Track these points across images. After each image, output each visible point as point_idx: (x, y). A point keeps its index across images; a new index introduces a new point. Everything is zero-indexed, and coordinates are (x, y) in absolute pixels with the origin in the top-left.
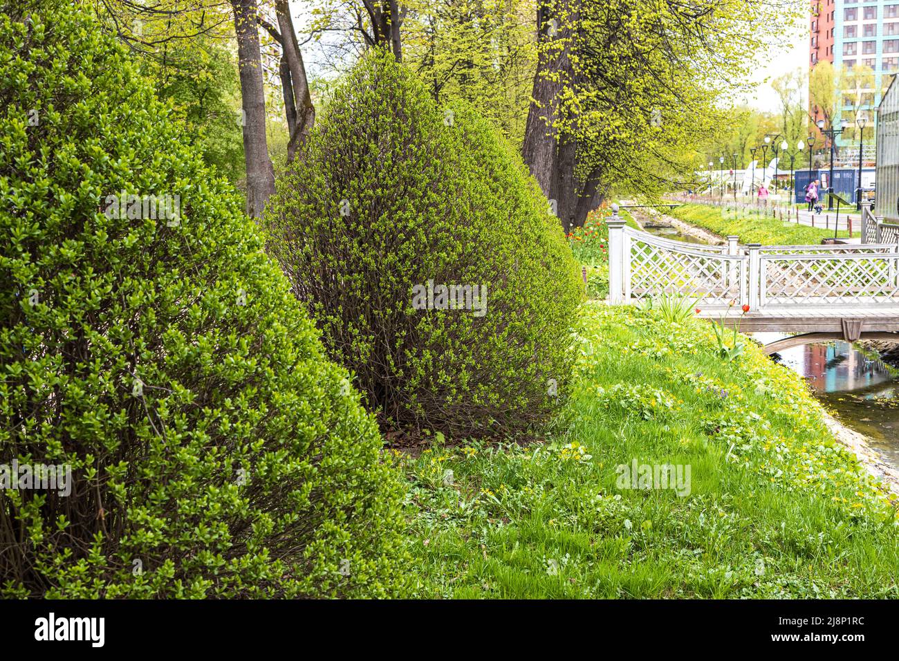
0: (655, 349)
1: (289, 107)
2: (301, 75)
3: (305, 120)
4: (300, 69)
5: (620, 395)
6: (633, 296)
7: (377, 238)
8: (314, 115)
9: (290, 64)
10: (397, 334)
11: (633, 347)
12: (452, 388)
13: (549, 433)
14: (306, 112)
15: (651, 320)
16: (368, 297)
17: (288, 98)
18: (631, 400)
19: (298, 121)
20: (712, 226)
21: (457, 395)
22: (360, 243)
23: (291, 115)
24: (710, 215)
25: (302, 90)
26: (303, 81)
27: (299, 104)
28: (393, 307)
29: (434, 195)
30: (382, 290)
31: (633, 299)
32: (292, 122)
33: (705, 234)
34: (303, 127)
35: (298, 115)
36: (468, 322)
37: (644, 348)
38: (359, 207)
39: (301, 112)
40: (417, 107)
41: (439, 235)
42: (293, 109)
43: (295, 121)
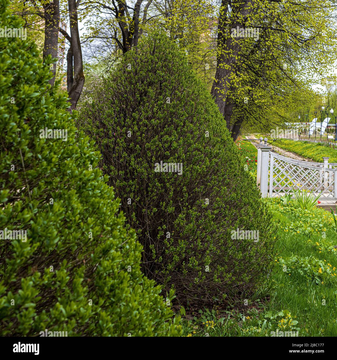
0: (303, 229)
1: (69, 76)
2: (79, 59)
3: (78, 84)
4: (79, 55)
5: (296, 266)
6: (273, 192)
7: (149, 154)
8: (84, 81)
9: (74, 53)
10: (159, 228)
11: (290, 227)
12: (199, 271)
13: (259, 300)
14: (79, 80)
15: (293, 208)
16: (139, 198)
17: (69, 71)
18: (305, 269)
19: (74, 84)
20: (297, 151)
21: (202, 276)
22: (136, 157)
23: (70, 81)
24: (296, 145)
25: (79, 67)
26: (80, 62)
27: (76, 75)
28: (158, 206)
29: (192, 125)
30: (150, 193)
31: (274, 194)
32: (70, 85)
33: (294, 155)
34: (76, 88)
35: (74, 81)
36: (212, 217)
37: (297, 228)
38: (137, 132)
39: (76, 79)
40: (181, 67)
41: (194, 153)
42: (72, 77)
43: (72, 84)
